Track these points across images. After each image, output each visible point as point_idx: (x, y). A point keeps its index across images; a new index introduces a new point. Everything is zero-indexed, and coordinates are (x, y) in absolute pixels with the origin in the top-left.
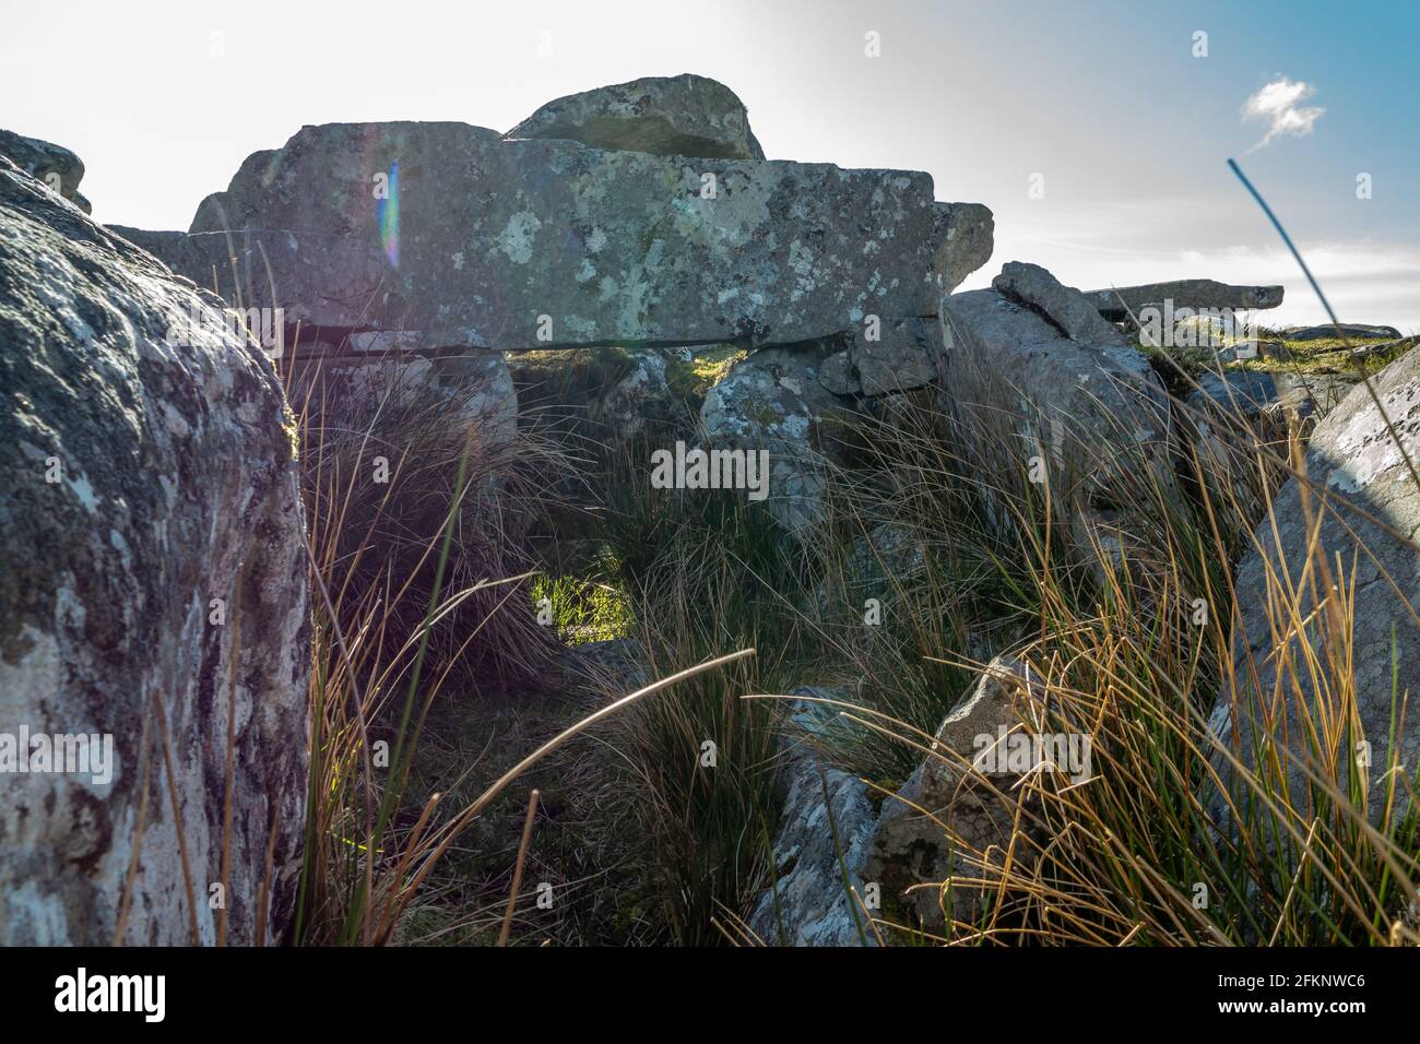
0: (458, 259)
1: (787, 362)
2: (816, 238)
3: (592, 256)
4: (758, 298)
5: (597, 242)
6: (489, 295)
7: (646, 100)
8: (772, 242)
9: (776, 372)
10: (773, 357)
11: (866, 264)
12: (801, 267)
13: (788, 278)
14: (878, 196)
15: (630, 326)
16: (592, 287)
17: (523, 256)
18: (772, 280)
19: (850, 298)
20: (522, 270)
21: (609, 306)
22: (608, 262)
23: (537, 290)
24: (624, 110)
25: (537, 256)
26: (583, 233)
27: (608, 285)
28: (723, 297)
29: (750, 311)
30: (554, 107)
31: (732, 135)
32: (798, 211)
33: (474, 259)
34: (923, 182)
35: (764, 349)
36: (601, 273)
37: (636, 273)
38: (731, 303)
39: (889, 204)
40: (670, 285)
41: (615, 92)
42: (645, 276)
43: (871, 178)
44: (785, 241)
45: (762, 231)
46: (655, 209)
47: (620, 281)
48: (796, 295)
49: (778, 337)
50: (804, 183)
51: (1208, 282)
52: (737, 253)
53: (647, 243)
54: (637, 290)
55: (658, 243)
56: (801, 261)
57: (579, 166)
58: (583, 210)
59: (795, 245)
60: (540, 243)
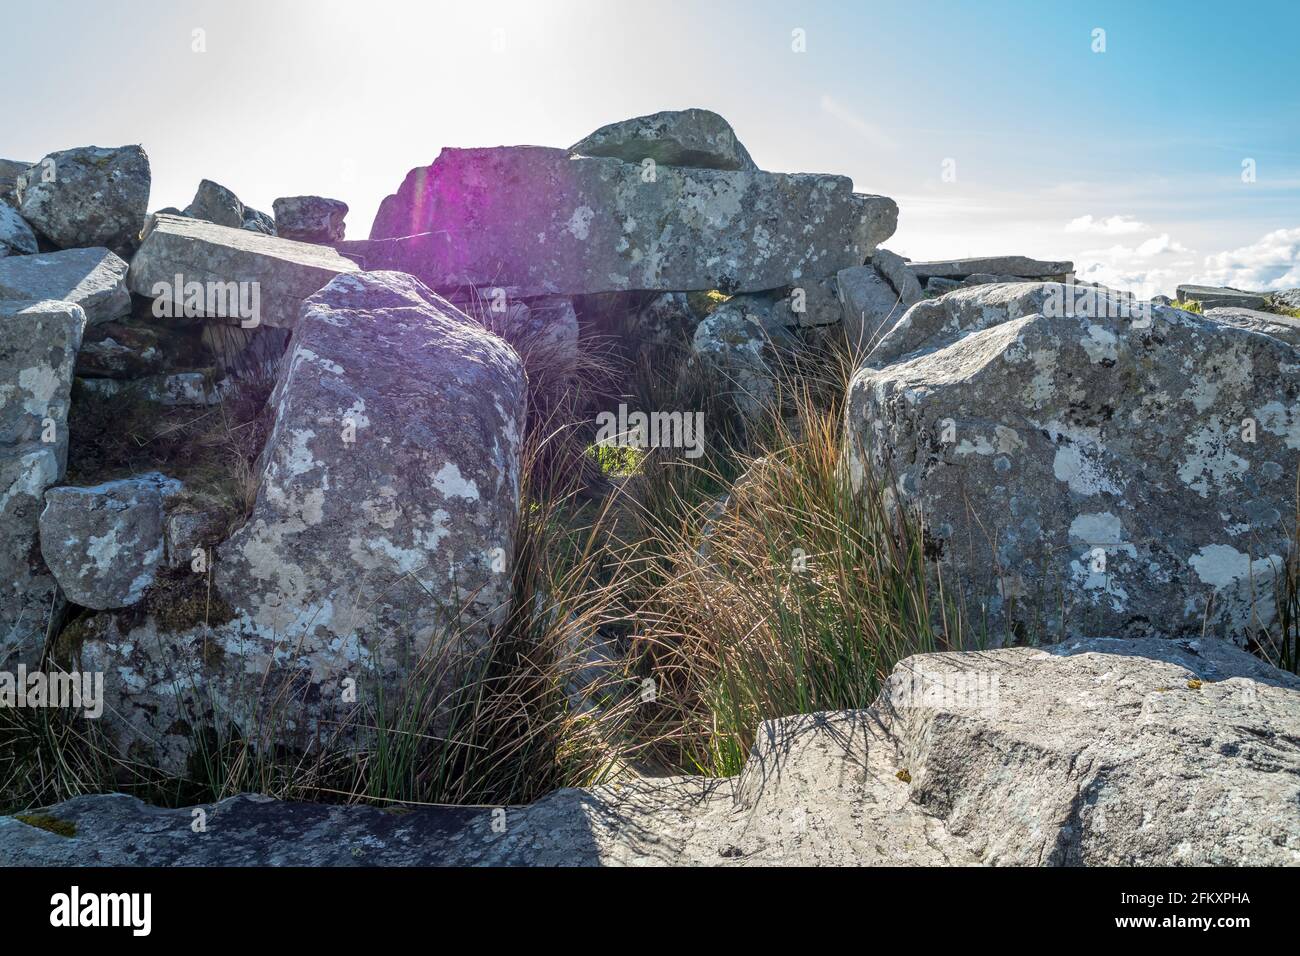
0: (542, 236)
1: (751, 304)
2: (771, 223)
3: (627, 235)
4: (733, 263)
5: (630, 226)
6: (560, 259)
7: (664, 128)
8: (742, 225)
9: (744, 311)
10: (742, 301)
11: (805, 240)
12: (761, 242)
13: (753, 249)
14: (815, 195)
15: (650, 280)
16: (627, 255)
17: (583, 236)
18: (742, 251)
19: (793, 263)
20: (582, 244)
21: (637, 267)
22: (636, 239)
23: (591, 257)
24: (649, 134)
25: (592, 235)
26: (621, 220)
27: (636, 254)
28: (710, 262)
29: (727, 272)
30: (603, 131)
31: (722, 149)
32: (761, 205)
33: (552, 236)
34: (846, 183)
35: (737, 296)
36: (633, 246)
37: (654, 246)
38: (715, 266)
39: (822, 200)
40: (676, 255)
41: (644, 121)
42: (661, 249)
43: (809, 182)
44: (752, 225)
45: (736, 219)
46: (668, 204)
47: (644, 250)
48: (757, 261)
49: (745, 288)
50: (765, 187)
51: (1023, 258)
52: (720, 234)
53: (661, 225)
54: (655, 258)
55: (669, 228)
56: (762, 239)
57: (619, 176)
58: (621, 205)
59: (758, 228)
60: (595, 225)
